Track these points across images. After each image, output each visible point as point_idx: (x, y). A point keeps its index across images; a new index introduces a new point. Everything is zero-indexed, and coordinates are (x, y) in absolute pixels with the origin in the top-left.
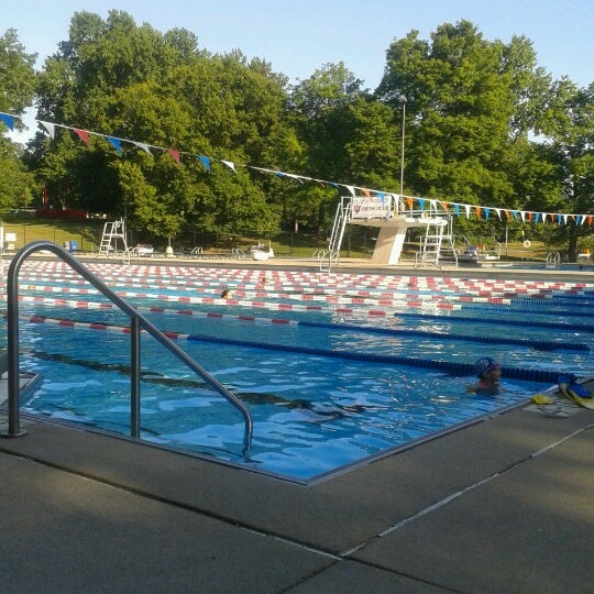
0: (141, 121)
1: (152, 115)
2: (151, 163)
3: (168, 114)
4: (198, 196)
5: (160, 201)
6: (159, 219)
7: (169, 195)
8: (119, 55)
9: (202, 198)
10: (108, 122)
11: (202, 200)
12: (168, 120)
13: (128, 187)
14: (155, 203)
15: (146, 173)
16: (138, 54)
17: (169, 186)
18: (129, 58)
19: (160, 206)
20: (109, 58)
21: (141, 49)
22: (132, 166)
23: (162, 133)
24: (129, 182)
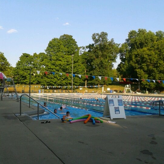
0: (143, 58)
1: (146, 56)
2: (146, 68)
3: (151, 56)
4: (159, 77)
5: (149, 79)
6: (148, 84)
7: (151, 77)
8: (140, 41)
10: (134, 59)
12: (151, 57)
13: (140, 76)
15: (145, 71)
16: (146, 40)
17: (151, 75)
18: (143, 41)
20: (138, 42)
21: (147, 39)
22: (140, 70)
23: (149, 61)
24: (140, 74)
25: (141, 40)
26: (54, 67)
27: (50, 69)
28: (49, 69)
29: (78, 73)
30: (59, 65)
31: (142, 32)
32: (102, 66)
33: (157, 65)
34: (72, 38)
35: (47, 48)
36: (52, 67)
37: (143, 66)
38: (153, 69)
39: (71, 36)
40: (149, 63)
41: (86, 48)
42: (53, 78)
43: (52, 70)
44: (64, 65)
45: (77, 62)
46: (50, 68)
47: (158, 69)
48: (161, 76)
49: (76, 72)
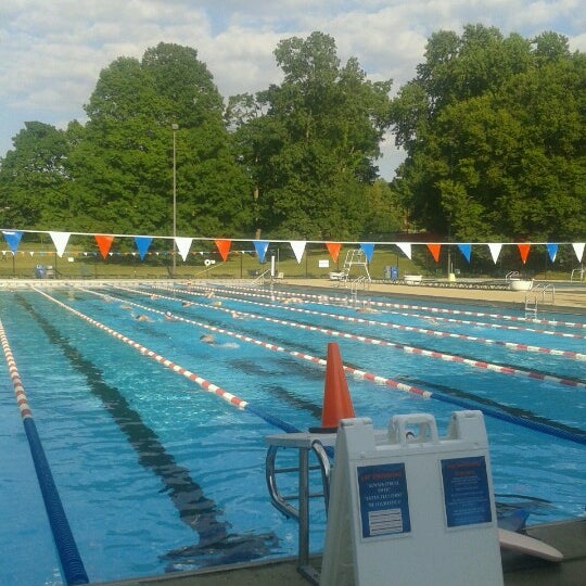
0: (467, 135)
1: (477, 129)
2: (475, 180)
3: (494, 126)
4: (526, 213)
5: (485, 220)
7: (495, 213)
8: (471, 69)
9: (529, 214)
10: (436, 141)
11: (530, 217)
12: (494, 132)
13: (450, 208)
14: (479, 223)
15: (470, 191)
17: (495, 203)
18: (482, 72)
19: (484, 226)
20: (460, 74)
21: (495, 60)
22: (455, 185)
23: (487, 147)
24: (452, 202)
25: (471, 65)
26: (117, 174)
27: (103, 181)
28: (96, 181)
29: (216, 198)
30: (138, 167)
31: (477, 36)
32: (313, 172)
33: (519, 163)
34: (198, 58)
35: (92, 99)
36: (108, 176)
37: (464, 169)
38: (504, 180)
39: (190, 49)
40: (486, 158)
41: (259, 100)
42: (114, 219)
43: (108, 187)
44: (156, 166)
45: (214, 154)
46: (100, 177)
47: (522, 179)
48: (533, 208)
49: (208, 195)
